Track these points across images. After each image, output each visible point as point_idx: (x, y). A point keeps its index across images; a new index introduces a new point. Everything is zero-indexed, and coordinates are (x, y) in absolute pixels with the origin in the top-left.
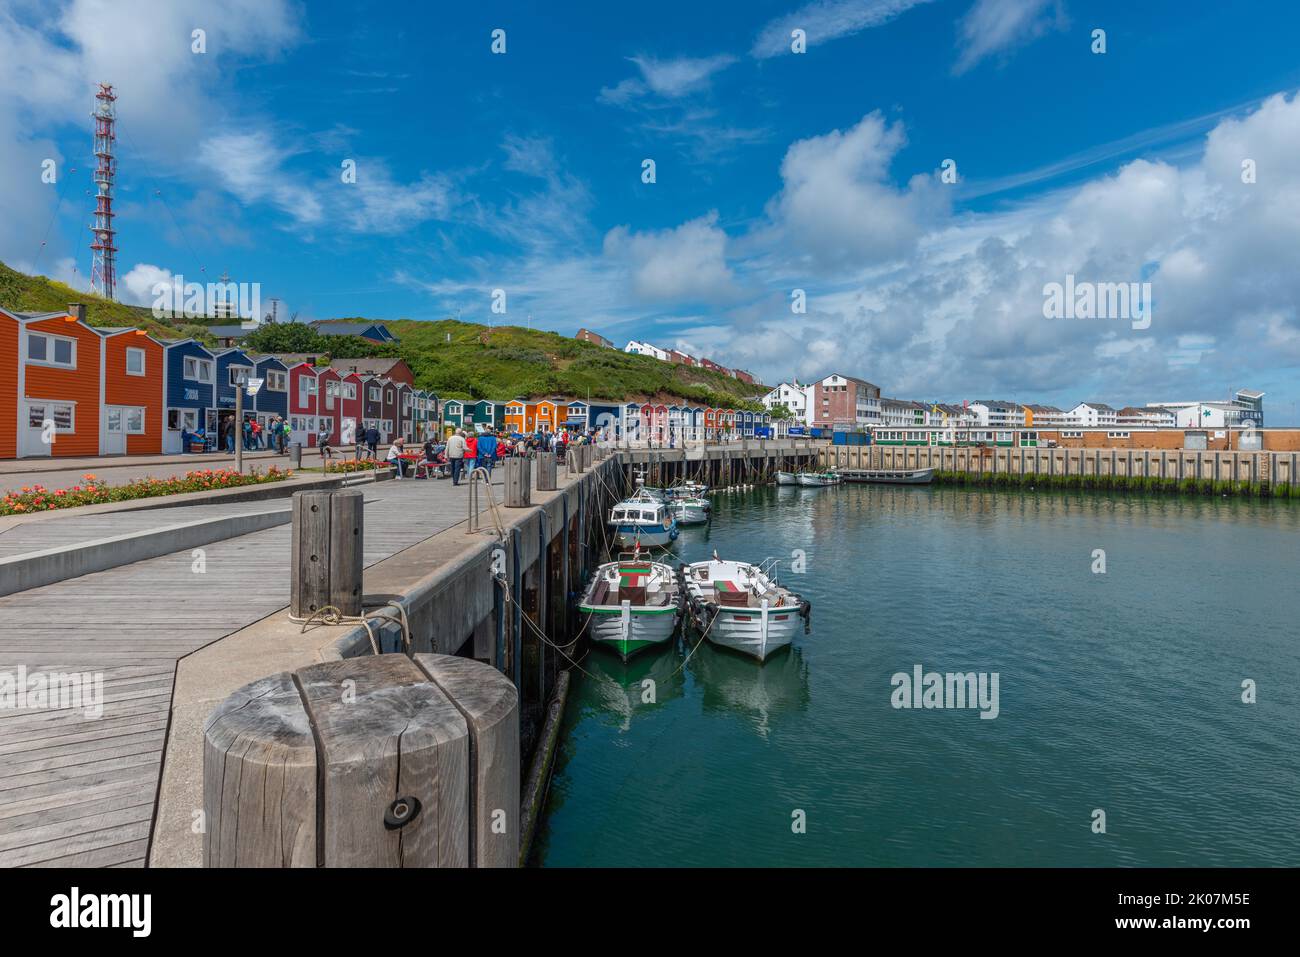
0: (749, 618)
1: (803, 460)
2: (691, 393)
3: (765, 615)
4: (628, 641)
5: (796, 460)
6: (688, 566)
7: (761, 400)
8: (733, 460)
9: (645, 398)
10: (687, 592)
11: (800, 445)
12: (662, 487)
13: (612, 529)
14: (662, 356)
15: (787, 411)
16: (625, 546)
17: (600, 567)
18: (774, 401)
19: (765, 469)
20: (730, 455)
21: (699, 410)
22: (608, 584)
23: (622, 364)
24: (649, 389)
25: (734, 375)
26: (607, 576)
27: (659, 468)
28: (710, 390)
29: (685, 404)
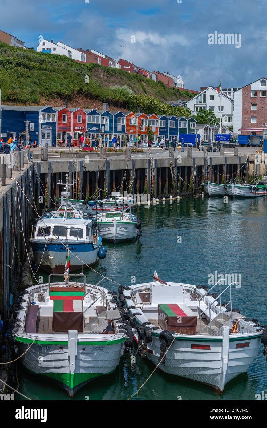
0: (208, 347)
1: (232, 168)
2: (111, 96)
3: (226, 343)
4: (75, 374)
5: (224, 169)
6: (128, 289)
7: (185, 105)
8: (158, 169)
9: (61, 102)
10: (131, 318)
11: (229, 153)
12: (83, 198)
13: (38, 247)
14: (77, 56)
15: (213, 116)
16: (54, 266)
17: (29, 289)
18: (199, 105)
19: (192, 179)
20: (156, 164)
21: (120, 115)
22: (37, 308)
23: (36, 65)
24: (66, 91)
25: (154, 77)
26: (36, 300)
27: (80, 178)
28: (131, 93)
29: (105, 108)
